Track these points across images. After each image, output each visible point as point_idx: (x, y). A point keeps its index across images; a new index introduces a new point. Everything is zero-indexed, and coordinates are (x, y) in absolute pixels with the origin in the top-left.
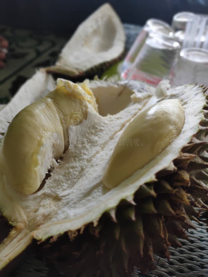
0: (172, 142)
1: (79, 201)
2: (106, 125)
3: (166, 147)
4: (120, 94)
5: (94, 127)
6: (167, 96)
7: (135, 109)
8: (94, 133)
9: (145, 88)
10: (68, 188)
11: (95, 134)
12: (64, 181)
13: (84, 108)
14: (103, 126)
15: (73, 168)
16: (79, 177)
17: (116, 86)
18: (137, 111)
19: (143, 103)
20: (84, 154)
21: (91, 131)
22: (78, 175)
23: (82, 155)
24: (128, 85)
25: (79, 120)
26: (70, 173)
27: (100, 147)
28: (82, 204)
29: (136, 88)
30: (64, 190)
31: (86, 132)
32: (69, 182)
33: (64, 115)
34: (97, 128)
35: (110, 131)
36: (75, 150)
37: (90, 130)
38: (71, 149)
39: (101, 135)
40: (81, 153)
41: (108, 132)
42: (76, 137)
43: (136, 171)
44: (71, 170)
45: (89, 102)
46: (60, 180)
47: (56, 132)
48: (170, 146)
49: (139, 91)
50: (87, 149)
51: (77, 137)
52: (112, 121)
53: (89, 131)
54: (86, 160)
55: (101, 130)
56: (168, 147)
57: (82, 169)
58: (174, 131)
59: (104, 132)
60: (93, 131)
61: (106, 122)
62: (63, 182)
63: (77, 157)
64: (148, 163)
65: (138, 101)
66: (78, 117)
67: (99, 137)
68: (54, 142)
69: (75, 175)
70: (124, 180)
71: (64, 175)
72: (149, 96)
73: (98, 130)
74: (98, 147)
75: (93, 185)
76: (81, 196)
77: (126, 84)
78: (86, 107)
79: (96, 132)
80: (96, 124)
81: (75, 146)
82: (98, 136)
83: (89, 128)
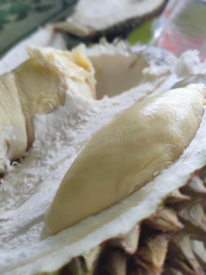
0: (157, 175)
1: (11, 238)
2: (93, 114)
3: (145, 184)
4: (133, 65)
5: (75, 116)
6: (192, 75)
7: (142, 92)
8: (73, 124)
9: (166, 60)
10: (13, 207)
11: (74, 126)
12: (13, 195)
13: (62, 89)
14: (89, 116)
15: (30, 176)
16: (33, 191)
17: (127, 54)
18: (144, 94)
19: (156, 82)
20: (51, 157)
21: (71, 121)
22: (31, 190)
23: (47, 158)
24: (144, 53)
25: (51, 106)
26: (22, 184)
27: (75, 147)
28: (12, 245)
29: (154, 58)
30: (7, 209)
31: (62, 124)
32: (18, 198)
33: (30, 99)
34: (79, 118)
35: (96, 124)
36: (41, 149)
37: (68, 121)
38: (36, 147)
39: (82, 129)
40: (46, 155)
41: (92, 126)
42: (46, 130)
43: (85, 217)
44: (25, 180)
45: (74, 79)
46: (9, 192)
47: (12, 124)
48: (151, 183)
49: (158, 64)
50: (56, 150)
51: (48, 129)
52: (105, 107)
53: (66, 121)
54: (48, 167)
55: (85, 121)
56: (148, 185)
57: (41, 181)
58: (166, 155)
59: (88, 125)
60: (73, 122)
61: (96, 109)
62: (10, 197)
63: (40, 159)
64: (108, 207)
65: (151, 78)
66: (50, 102)
67: (78, 133)
68: (8, 138)
69: (28, 188)
70: (67, 228)
71: (15, 186)
72: (168, 73)
73: (79, 121)
74: (72, 148)
75: (34, 218)
76: (15, 230)
77: (141, 52)
78: (65, 87)
79: (77, 123)
80: (79, 111)
81: (43, 143)
82: (78, 130)
83: (68, 117)
